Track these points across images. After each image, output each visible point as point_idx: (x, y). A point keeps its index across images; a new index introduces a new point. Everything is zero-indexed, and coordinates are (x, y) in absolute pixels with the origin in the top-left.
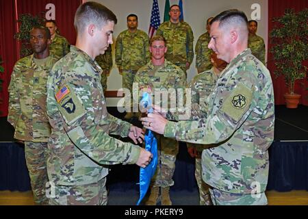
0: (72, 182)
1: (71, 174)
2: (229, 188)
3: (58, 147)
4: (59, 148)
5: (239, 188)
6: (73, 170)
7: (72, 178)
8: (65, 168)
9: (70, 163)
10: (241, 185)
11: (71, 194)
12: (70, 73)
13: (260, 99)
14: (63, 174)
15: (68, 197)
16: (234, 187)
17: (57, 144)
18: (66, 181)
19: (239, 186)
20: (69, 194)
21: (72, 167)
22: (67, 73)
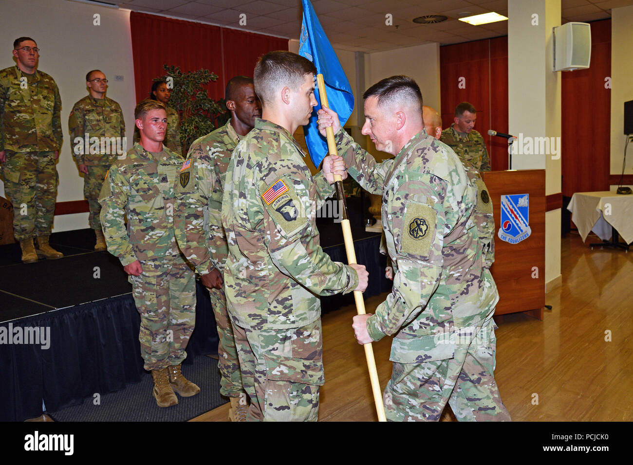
0: (293, 322)
1: (290, 312)
2: (414, 328)
3: (262, 274)
4: (264, 276)
5: (428, 328)
6: (292, 305)
7: (292, 317)
8: (275, 304)
9: (285, 295)
10: (431, 324)
11: (298, 336)
12: (284, 163)
13: (446, 213)
14: (271, 312)
15: (293, 342)
16: (421, 327)
17: (262, 270)
18: (284, 323)
19: (429, 325)
20: (295, 337)
21: (288, 303)
22: (279, 163)
